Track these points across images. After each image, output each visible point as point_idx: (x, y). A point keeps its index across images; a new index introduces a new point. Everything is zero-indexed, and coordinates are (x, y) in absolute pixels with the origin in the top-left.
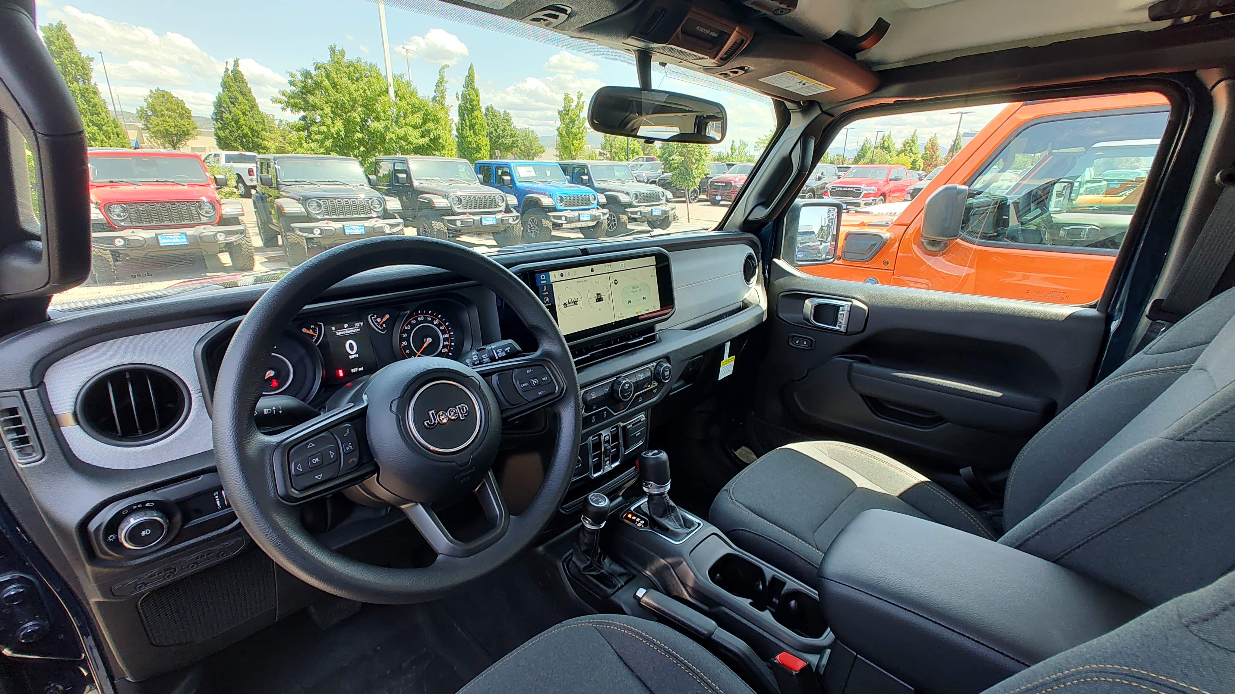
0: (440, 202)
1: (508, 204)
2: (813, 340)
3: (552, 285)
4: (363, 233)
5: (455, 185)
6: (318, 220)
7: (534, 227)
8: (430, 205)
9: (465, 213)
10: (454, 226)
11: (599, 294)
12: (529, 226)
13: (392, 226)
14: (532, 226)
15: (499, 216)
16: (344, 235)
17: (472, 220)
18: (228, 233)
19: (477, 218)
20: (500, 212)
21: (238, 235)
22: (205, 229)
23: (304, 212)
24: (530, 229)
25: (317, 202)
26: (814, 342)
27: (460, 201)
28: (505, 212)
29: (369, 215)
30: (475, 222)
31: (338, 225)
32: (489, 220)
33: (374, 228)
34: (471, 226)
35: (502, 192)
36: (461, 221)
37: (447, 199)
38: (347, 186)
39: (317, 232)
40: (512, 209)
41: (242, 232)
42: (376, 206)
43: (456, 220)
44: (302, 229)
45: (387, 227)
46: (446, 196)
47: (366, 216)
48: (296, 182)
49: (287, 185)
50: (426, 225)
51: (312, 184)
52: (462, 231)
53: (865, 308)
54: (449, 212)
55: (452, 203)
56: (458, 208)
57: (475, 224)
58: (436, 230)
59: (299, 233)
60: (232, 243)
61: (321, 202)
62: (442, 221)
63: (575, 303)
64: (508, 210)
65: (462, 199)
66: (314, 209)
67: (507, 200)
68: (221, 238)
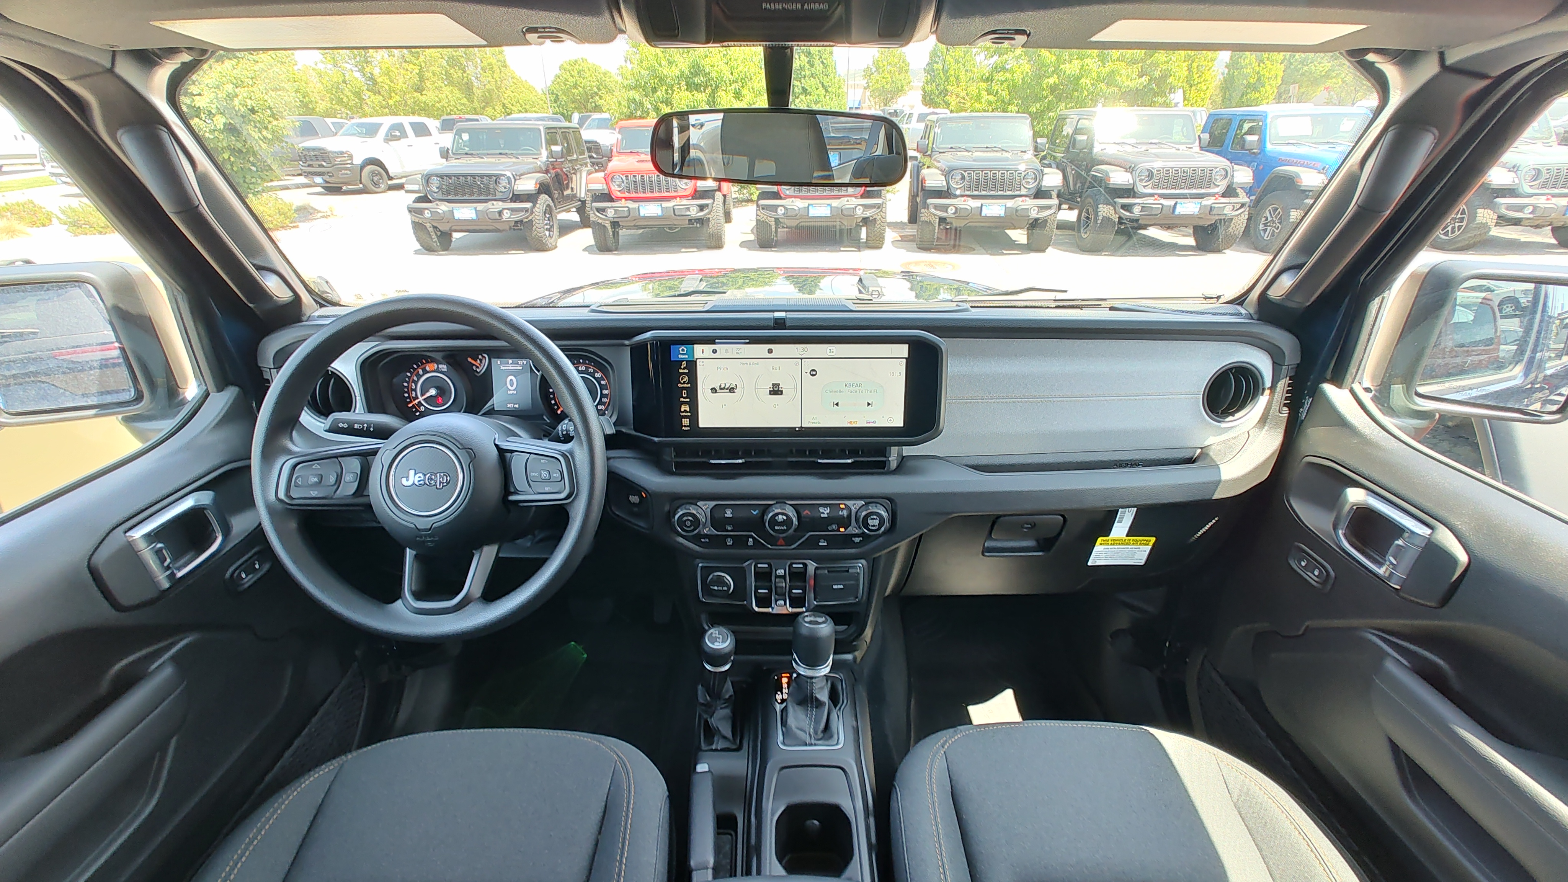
0: (1119, 178)
1: (1232, 183)
2: (1332, 573)
3: (696, 362)
4: (1002, 215)
5: (1153, 151)
6: (956, 197)
7: (1274, 222)
8: (1100, 181)
9: (1152, 195)
10: (1128, 214)
11: (779, 385)
12: (1263, 219)
13: (1042, 208)
14: (1269, 219)
15: (1208, 202)
16: (979, 217)
17: (1160, 206)
18: (866, 207)
19: (1170, 203)
20: (1214, 195)
21: (874, 210)
22: (848, 201)
23: (944, 186)
24: (1265, 225)
25: (962, 174)
26: (1331, 581)
27: (1151, 175)
28: (1224, 195)
29: (1017, 193)
30: (1164, 209)
31: (975, 204)
32: (1188, 208)
33: (1017, 211)
34: (1157, 215)
35: (1228, 163)
36: (1143, 207)
37: (1131, 173)
38: (1004, 153)
39: (951, 210)
40: (1239, 191)
41: (878, 206)
42: (1030, 180)
43: (1135, 204)
44: (936, 207)
45: (1034, 210)
46: (1130, 169)
47: (1013, 194)
48: (951, 148)
49: (940, 153)
50: (1091, 210)
51: (967, 151)
52: (1140, 222)
53: (1462, 557)
54: (1129, 192)
55: (1138, 179)
56: (1144, 187)
57: (1164, 212)
58: (1100, 218)
59: (933, 210)
60: (868, 218)
61: (966, 174)
62: (1114, 205)
63: (732, 390)
64: (1230, 192)
65: (1155, 172)
66: (957, 183)
67: (1233, 176)
68: (859, 211)
